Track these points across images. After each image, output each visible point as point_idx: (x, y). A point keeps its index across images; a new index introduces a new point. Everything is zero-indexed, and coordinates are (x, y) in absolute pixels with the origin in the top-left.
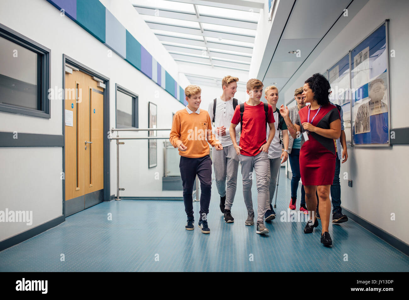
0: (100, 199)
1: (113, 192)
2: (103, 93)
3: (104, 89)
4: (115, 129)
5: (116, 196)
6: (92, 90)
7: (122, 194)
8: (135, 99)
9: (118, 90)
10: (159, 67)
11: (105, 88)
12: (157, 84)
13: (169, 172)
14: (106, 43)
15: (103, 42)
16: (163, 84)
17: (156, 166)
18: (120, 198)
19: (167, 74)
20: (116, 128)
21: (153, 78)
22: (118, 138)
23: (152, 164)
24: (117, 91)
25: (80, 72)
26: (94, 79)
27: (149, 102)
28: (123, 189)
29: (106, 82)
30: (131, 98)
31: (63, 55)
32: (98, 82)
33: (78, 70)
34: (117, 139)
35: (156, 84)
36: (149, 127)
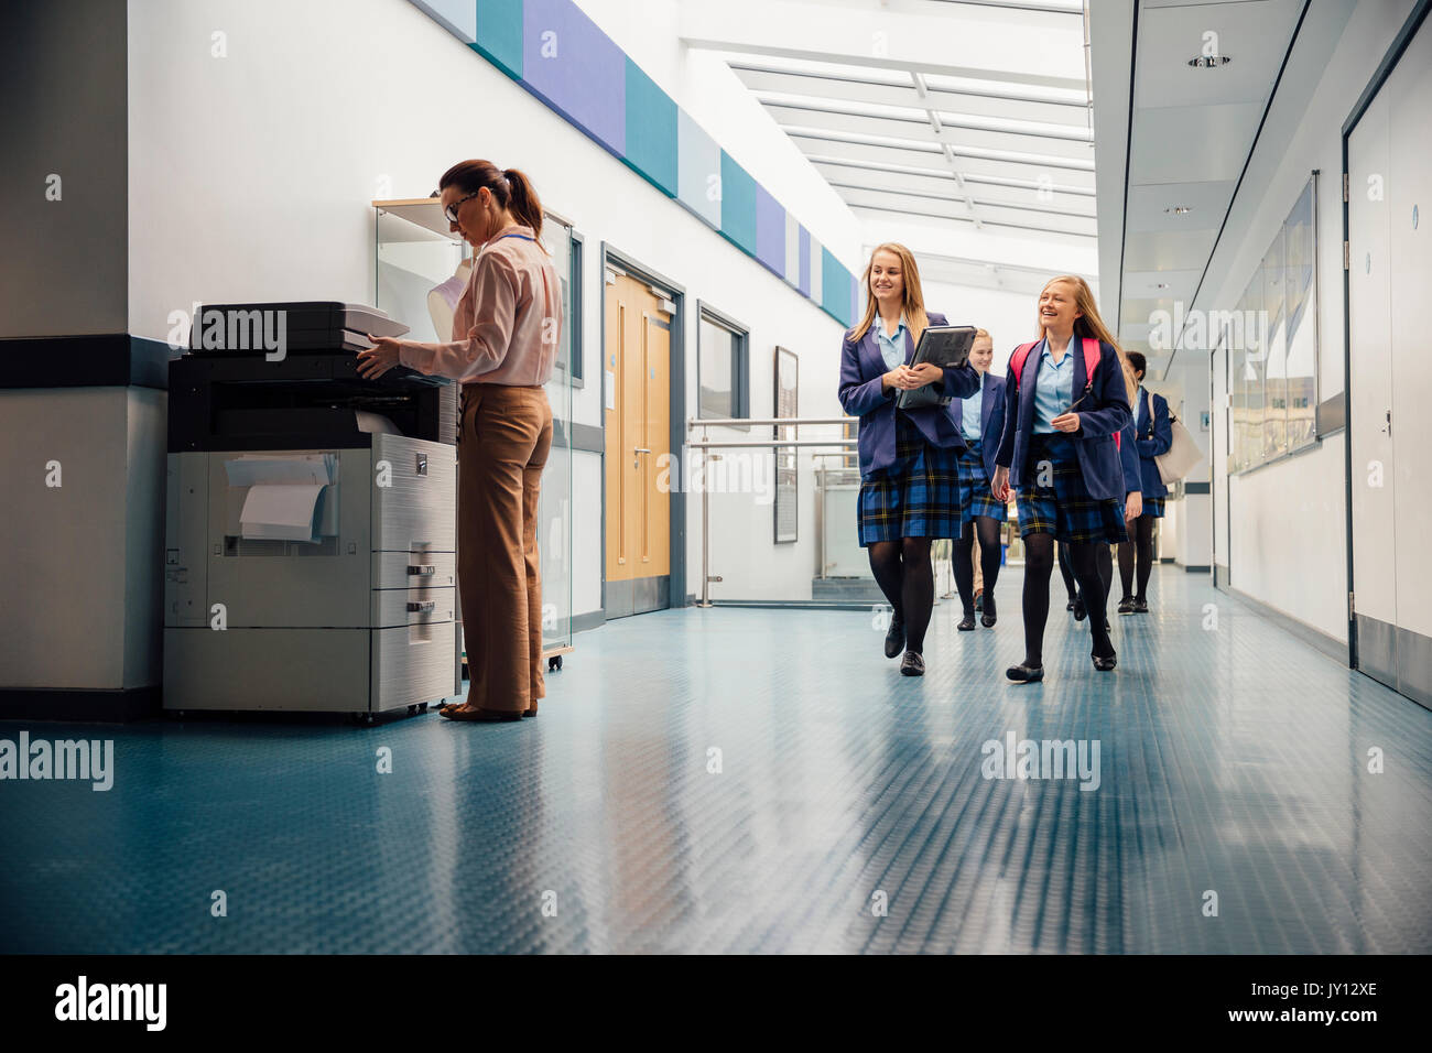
0: (660, 600)
1: (693, 587)
2: (669, 327)
3: (671, 316)
4: (695, 421)
5: (701, 598)
6: (649, 321)
7: (716, 592)
8: (740, 339)
9: (703, 318)
10: (805, 236)
11: (674, 313)
12: (798, 291)
13: (835, 565)
14: (679, 197)
15: (671, 196)
16: (816, 291)
17: (796, 541)
18: (710, 602)
19: (827, 256)
20: (699, 418)
21: (788, 277)
22: (705, 443)
23: (785, 533)
24: (702, 321)
25: (628, 279)
26: (651, 293)
27: (777, 348)
28: (719, 579)
29: (677, 297)
30: (729, 335)
31: (603, 243)
32: (659, 298)
33: (624, 273)
34: (704, 448)
35: (796, 293)
36: (776, 416)
